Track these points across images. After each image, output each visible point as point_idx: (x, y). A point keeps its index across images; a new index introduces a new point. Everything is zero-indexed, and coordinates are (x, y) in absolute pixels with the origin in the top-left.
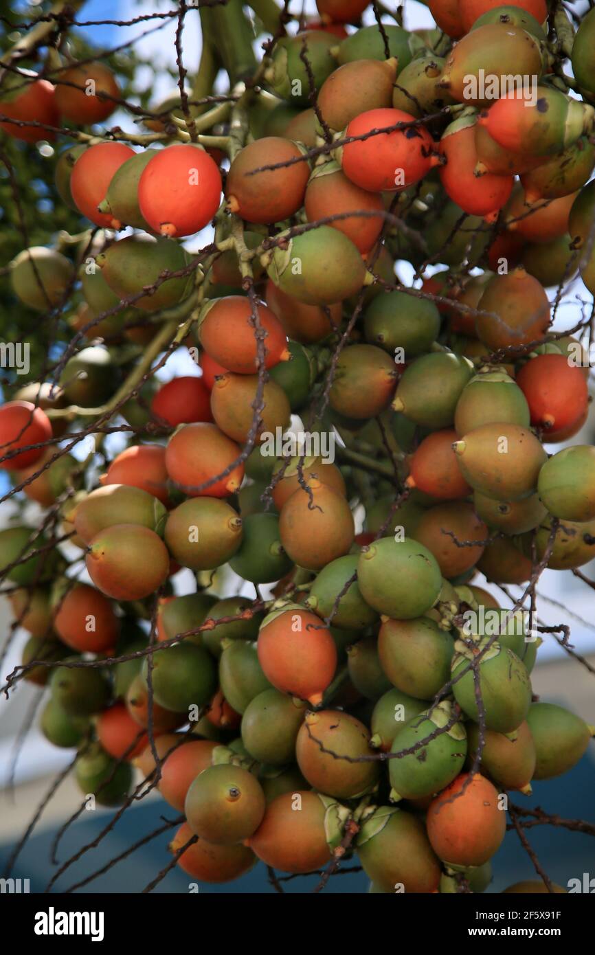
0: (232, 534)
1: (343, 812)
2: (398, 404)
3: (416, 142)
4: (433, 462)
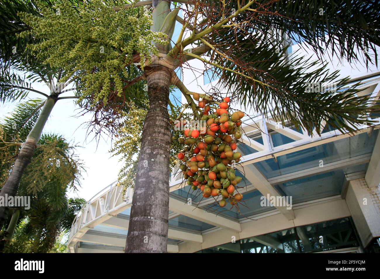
0: (204, 165)
1: (219, 190)
3: (217, 126)
4: (223, 155)
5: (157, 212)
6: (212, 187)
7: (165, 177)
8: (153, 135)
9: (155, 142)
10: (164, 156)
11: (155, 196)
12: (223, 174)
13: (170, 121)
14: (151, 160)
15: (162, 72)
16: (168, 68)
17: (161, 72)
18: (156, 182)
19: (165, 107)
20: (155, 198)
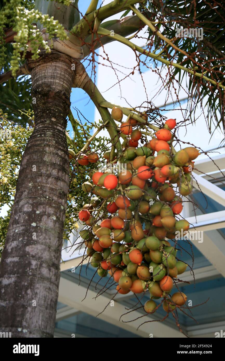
0: (123, 236)
1: (145, 283)
2: (150, 212)
3: (150, 172)
4: (157, 221)
5: (34, 320)
6: (134, 276)
7: (54, 256)
8: (38, 181)
9: (41, 192)
10: (55, 218)
11: (33, 290)
12: (156, 256)
13: (68, 156)
14: (30, 225)
15: (60, 64)
16: (70, 57)
17: (58, 64)
18: (37, 265)
19: (61, 129)
20: (33, 294)
